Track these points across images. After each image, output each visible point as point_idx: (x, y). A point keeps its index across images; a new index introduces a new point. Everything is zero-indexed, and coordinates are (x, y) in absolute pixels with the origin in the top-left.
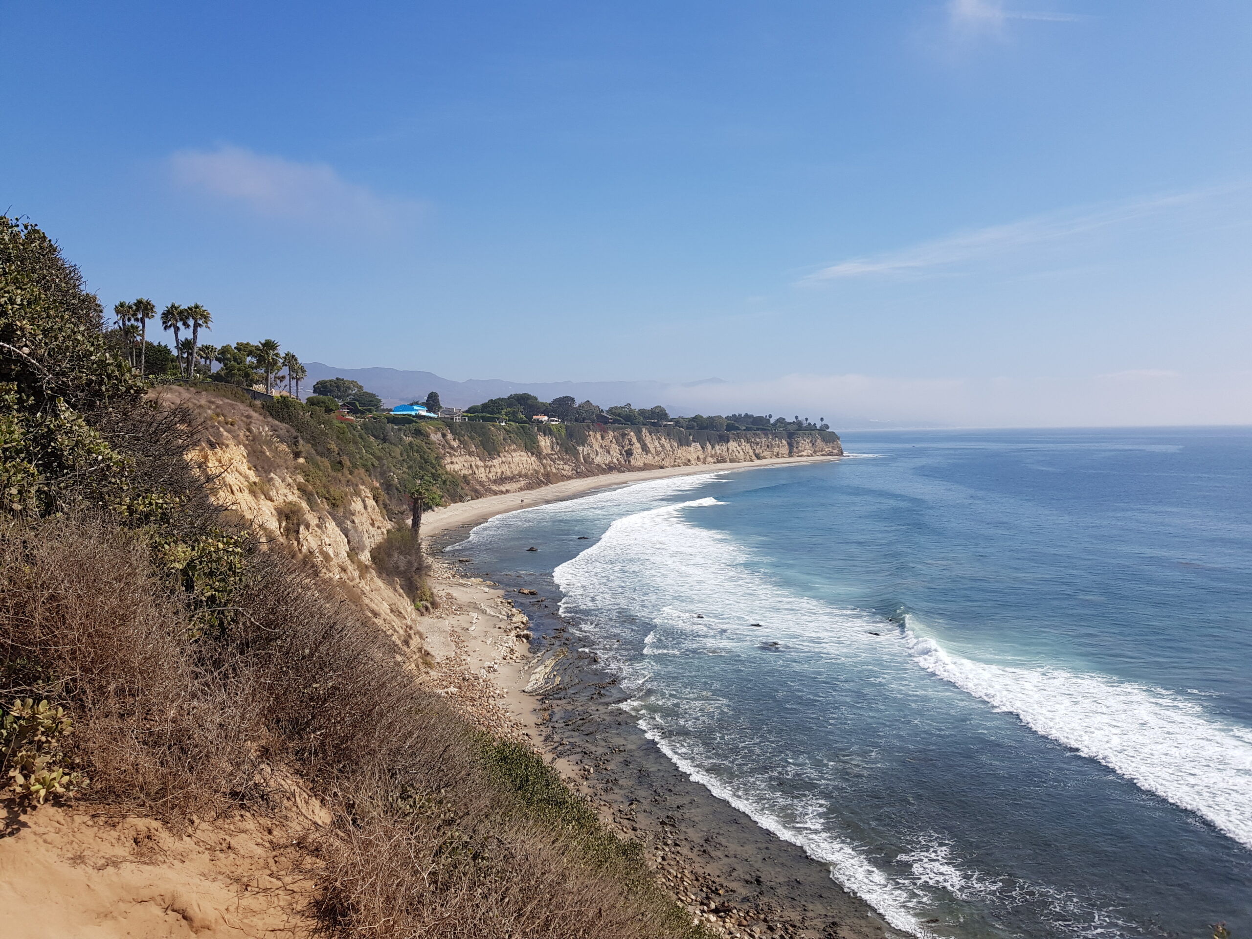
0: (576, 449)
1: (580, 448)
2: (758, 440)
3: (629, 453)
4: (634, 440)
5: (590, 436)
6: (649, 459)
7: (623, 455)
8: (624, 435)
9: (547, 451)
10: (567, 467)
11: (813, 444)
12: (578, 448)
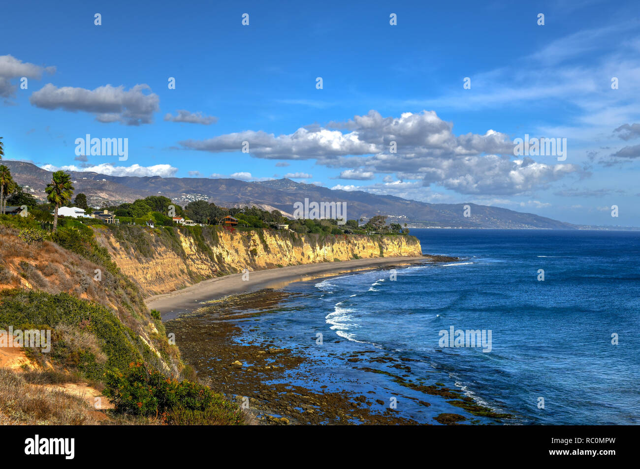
0: (210, 249)
1: (214, 249)
2: (355, 242)
3: (254, 253)
4: (258, 241)
5: (221, 237)
6: (270, 259)
7: (249, 255)
8: (249, 237)
9: (187, 251)
10: (204, 266)
11: (399, 247)
12: (212, 248)
